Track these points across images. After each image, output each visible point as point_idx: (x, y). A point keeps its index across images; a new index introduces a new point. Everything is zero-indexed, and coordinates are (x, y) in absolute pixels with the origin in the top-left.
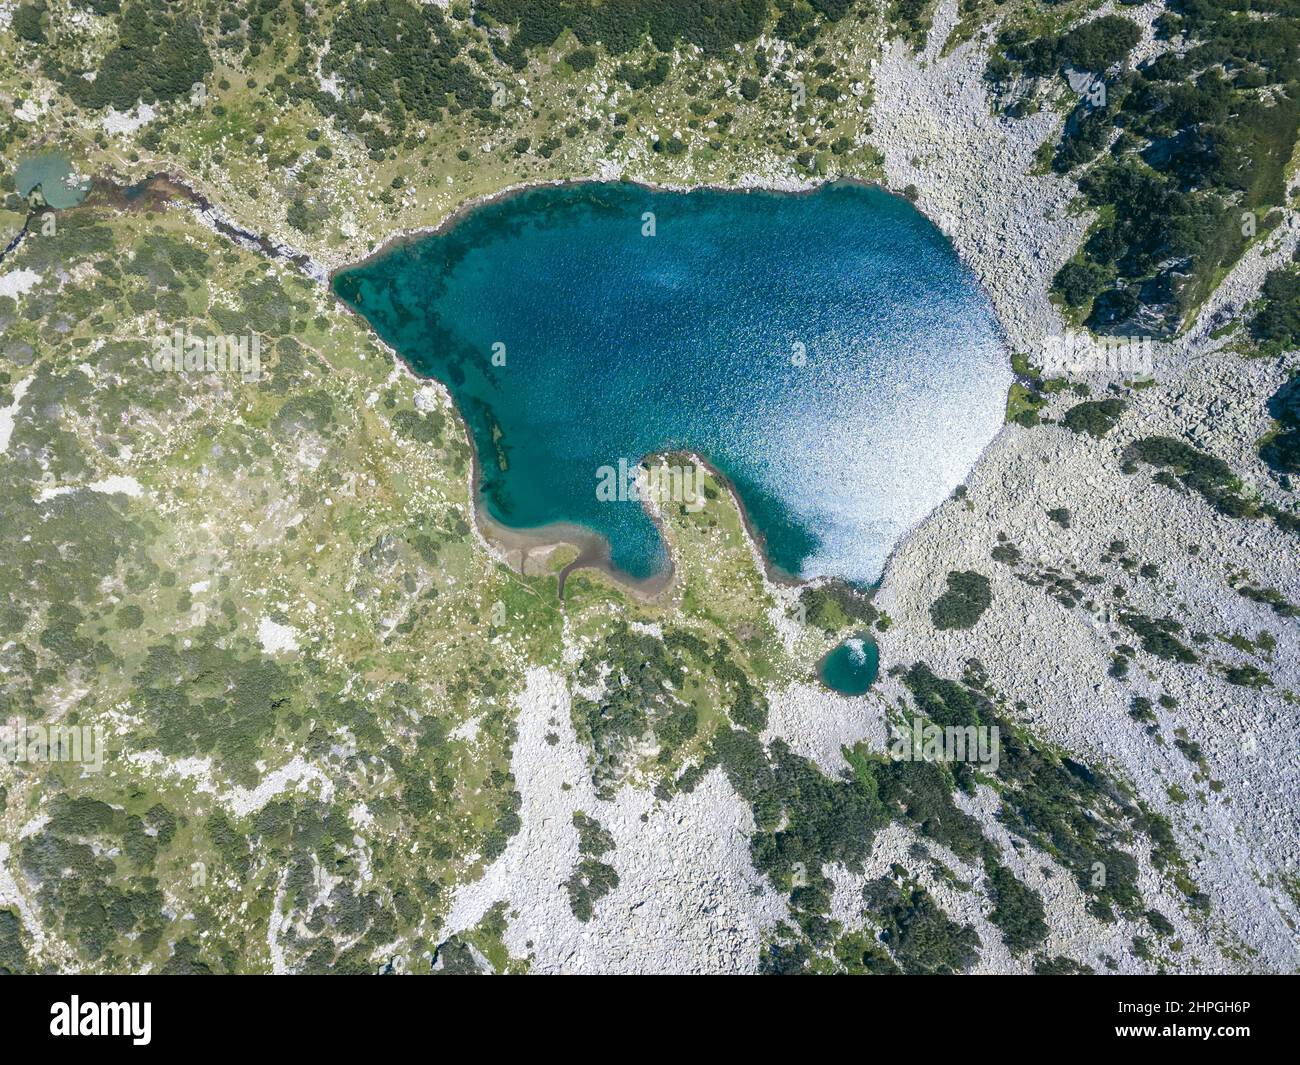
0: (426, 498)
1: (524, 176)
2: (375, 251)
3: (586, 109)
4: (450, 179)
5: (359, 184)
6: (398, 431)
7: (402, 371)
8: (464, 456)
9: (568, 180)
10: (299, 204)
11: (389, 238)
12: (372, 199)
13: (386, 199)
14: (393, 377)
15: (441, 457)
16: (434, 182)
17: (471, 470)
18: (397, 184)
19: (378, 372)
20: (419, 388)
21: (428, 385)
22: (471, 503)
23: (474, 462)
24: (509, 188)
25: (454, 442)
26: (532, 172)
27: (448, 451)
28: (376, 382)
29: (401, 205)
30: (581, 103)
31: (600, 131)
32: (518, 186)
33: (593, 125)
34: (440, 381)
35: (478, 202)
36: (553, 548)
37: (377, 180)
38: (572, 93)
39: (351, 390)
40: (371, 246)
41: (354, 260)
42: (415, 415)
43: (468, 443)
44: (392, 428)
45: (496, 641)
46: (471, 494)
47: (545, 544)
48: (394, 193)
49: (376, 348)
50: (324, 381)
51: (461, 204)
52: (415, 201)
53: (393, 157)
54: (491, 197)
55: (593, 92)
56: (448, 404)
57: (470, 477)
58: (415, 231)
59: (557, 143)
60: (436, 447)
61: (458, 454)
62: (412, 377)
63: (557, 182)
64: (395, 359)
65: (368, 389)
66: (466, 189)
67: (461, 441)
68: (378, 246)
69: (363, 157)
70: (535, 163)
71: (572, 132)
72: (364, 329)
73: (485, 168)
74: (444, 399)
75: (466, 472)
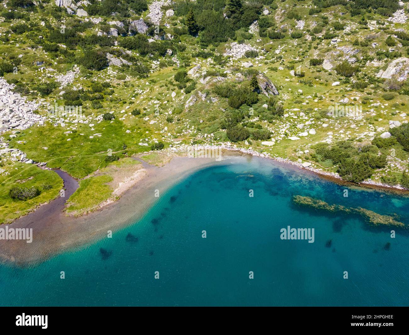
0: (300, 126)
17: (317, 171)
22: (266, 155)
36: (117, 192)
45: (100, 117)
46: (280, 159)
47: (134, 187)
60: (377, 140)
67: (379, 173)
75: (317, 164)
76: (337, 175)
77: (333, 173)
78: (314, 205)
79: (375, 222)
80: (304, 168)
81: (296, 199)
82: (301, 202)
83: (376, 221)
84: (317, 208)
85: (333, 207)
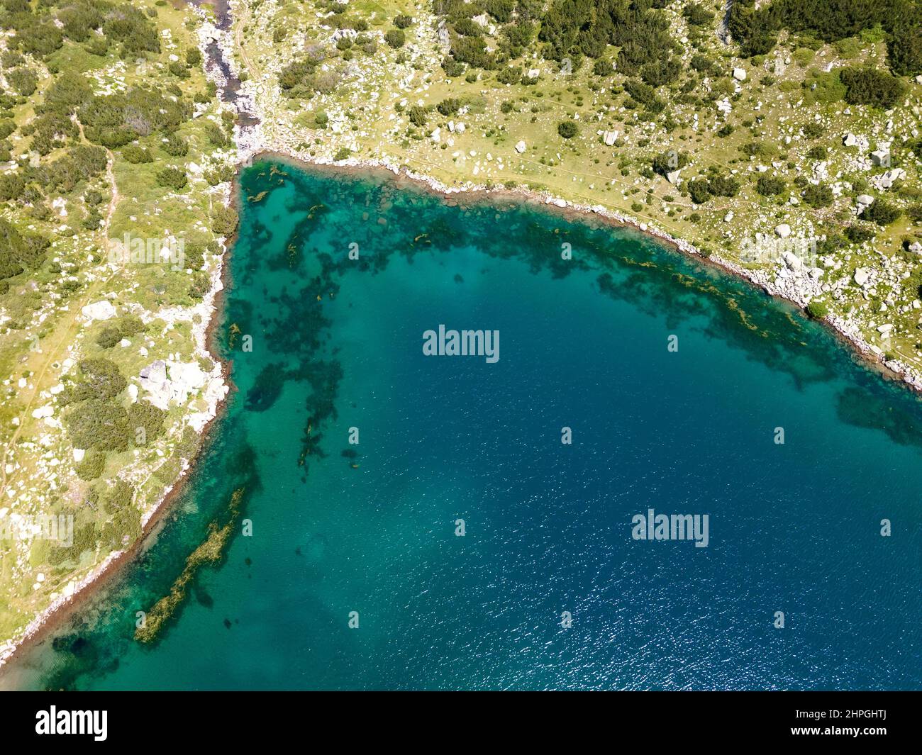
1: (637, 208)
2: (342, 163)
3: (822, 167)
4: (522, 146)
5: (402, 86)
6: (68, 391)
7: (197, 319)
8: (110, 537)
9: (705, 254)
10: (312, 64)
11: (374, 163)
12: (398, 108)
13: (417, 117)
14: (170, 315)
15: (66, 498)
16: (496, 136)
17: (90, 578)
18: (448, 109)
19: (159, 289)
20: (186, 358)
21: (206, 366)
23: (115, 563)
24: (600, 209)
25: (125, 491)
26: (654, 209)
27: (93, 496)
28: (138, 297)
29: (429, 135)
30: (818, 154)
31: (823, 212)
32: (616, 215)
33: (818, 197)
34: (229, 377)
35: (535, 199)
37: (428, 92)
38: (812, 131)
39: (91, 277)
40: (343, 154)
41: (304, 155)
42: (120, 386)
43: (145, 519)
44: (65, 379)
46: (32, 627)
48: (435, 117)
49: (201, 263)
50: (70, 234)
51: (510, 185)
52: (451, 143)
53: (471, 80)
54: (561, 203)
55: (854, 150)
56: (199, 421)
57: (70, 590)
58: (416, 176)
59: (730, 190)
60: (82, 471)
61: (104, 520)
62: (200, 339)
63: (683, 245)
64: (209, 297)
65: (113, 294)
66: (534, 173)
67: (139, 500)
68: (352, 161)
69: (434, 61)
70: (668, 199)
71: (768, 187)
72: (218, 232)
73: (584, 162)
74: (202, 407)
75: (76, 572)
76: (115, 554)
77: (107, 558)
78: (164, 617)
79: (215, 556)
80: (76, 597)
81: (142, 638)
82: (152, 631)
83: (215, 554)
84: (171, 616)
85: (175, 592)
